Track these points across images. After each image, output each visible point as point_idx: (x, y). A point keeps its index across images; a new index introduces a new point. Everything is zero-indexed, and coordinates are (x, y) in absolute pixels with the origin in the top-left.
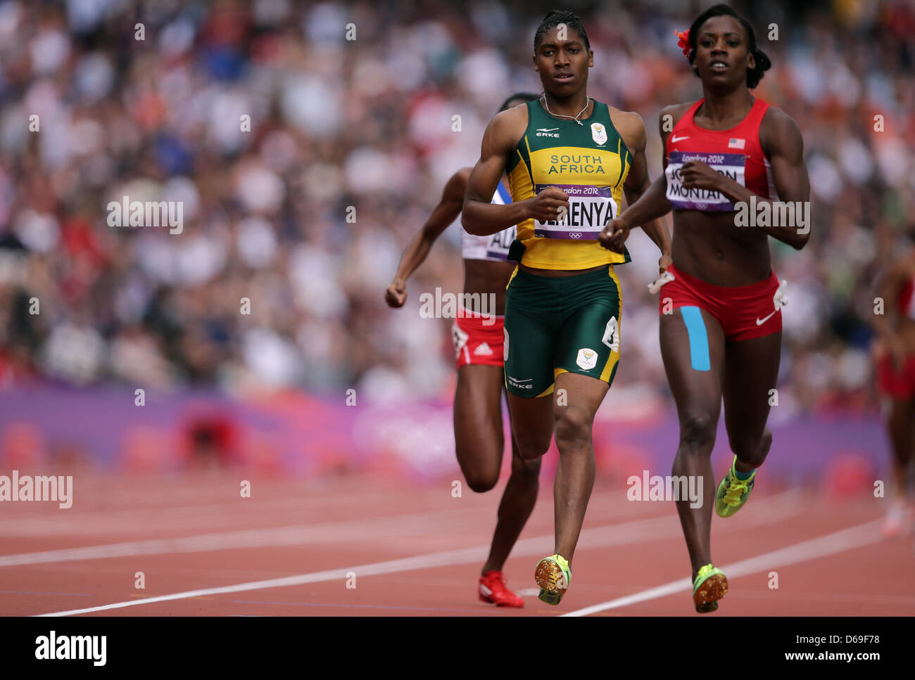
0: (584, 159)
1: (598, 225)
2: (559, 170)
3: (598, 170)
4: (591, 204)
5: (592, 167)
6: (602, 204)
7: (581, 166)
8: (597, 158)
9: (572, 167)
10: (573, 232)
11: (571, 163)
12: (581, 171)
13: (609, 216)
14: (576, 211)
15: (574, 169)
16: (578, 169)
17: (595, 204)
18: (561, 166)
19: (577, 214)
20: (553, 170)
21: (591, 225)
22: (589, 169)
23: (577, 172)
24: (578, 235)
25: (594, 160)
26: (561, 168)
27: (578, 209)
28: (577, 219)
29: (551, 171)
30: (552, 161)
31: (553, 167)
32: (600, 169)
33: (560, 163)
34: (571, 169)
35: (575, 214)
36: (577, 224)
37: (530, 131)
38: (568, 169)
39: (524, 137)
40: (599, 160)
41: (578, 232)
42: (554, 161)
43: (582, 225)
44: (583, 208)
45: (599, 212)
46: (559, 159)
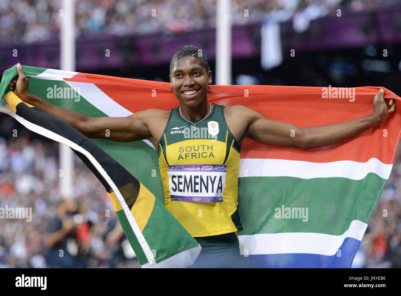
0: (201, 148)
1: (213, 192)
2: (184, 157)
3: (210, 155)
4: (207, 177)
5: (206, 153)
6: (215, 177)
7: (199, 153)
8: (210, 146)
9: (193, 154)
10: (195, 197)
11: (193, 151)
12: (199, 157)
13: (220, 186)
14: (196, 182)
15: (195, 156)
16: (197, 156)
17: (211, 177)
18: (186, 154)
19: (197, 183)
20: (180, 157)
21: (207, 192)
22: (204, 155)
23: (196, 158)
24: (198, 199)
25: (208, 148)
26: (186, 156)
27: (198, 180)
28: (198, 187)
29: (179, 158)
30: (179, 151)
31: (180, 155)
32: (211, 155)
33: (185, 152)
34: (192, 156)
35: (196, 184)
36: (197, 191)
37: (167, 130)
38: (190, 155)
39: (163, 134)
40: (212, 147)
41: (198, 197)
42: (182, 151)
43: (201, 191)
44: (202, 180)
45: (213, 183)
46: (185, 149)
